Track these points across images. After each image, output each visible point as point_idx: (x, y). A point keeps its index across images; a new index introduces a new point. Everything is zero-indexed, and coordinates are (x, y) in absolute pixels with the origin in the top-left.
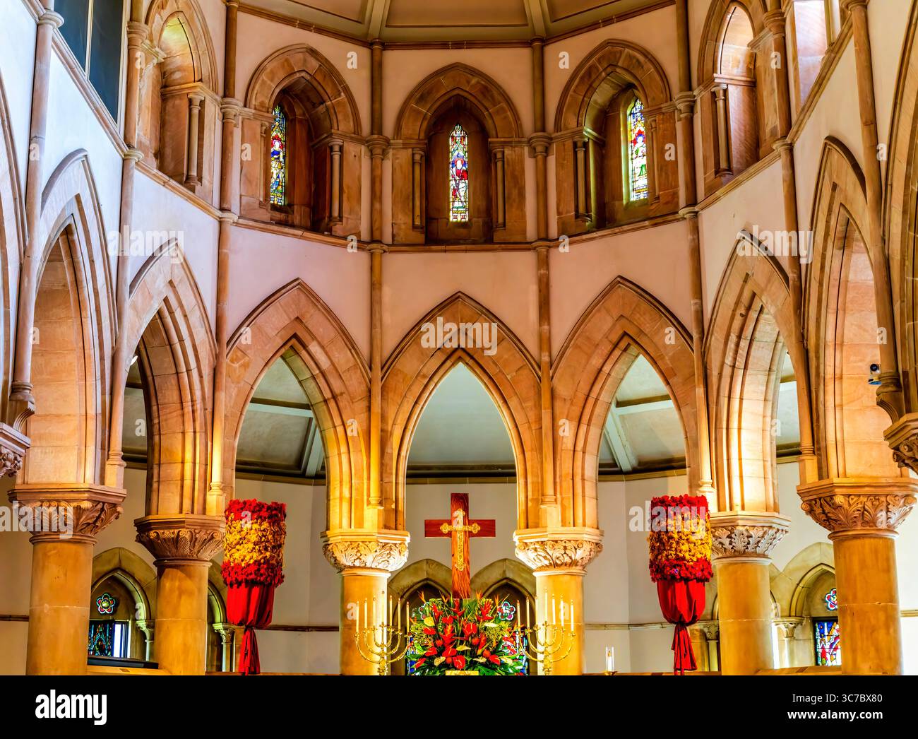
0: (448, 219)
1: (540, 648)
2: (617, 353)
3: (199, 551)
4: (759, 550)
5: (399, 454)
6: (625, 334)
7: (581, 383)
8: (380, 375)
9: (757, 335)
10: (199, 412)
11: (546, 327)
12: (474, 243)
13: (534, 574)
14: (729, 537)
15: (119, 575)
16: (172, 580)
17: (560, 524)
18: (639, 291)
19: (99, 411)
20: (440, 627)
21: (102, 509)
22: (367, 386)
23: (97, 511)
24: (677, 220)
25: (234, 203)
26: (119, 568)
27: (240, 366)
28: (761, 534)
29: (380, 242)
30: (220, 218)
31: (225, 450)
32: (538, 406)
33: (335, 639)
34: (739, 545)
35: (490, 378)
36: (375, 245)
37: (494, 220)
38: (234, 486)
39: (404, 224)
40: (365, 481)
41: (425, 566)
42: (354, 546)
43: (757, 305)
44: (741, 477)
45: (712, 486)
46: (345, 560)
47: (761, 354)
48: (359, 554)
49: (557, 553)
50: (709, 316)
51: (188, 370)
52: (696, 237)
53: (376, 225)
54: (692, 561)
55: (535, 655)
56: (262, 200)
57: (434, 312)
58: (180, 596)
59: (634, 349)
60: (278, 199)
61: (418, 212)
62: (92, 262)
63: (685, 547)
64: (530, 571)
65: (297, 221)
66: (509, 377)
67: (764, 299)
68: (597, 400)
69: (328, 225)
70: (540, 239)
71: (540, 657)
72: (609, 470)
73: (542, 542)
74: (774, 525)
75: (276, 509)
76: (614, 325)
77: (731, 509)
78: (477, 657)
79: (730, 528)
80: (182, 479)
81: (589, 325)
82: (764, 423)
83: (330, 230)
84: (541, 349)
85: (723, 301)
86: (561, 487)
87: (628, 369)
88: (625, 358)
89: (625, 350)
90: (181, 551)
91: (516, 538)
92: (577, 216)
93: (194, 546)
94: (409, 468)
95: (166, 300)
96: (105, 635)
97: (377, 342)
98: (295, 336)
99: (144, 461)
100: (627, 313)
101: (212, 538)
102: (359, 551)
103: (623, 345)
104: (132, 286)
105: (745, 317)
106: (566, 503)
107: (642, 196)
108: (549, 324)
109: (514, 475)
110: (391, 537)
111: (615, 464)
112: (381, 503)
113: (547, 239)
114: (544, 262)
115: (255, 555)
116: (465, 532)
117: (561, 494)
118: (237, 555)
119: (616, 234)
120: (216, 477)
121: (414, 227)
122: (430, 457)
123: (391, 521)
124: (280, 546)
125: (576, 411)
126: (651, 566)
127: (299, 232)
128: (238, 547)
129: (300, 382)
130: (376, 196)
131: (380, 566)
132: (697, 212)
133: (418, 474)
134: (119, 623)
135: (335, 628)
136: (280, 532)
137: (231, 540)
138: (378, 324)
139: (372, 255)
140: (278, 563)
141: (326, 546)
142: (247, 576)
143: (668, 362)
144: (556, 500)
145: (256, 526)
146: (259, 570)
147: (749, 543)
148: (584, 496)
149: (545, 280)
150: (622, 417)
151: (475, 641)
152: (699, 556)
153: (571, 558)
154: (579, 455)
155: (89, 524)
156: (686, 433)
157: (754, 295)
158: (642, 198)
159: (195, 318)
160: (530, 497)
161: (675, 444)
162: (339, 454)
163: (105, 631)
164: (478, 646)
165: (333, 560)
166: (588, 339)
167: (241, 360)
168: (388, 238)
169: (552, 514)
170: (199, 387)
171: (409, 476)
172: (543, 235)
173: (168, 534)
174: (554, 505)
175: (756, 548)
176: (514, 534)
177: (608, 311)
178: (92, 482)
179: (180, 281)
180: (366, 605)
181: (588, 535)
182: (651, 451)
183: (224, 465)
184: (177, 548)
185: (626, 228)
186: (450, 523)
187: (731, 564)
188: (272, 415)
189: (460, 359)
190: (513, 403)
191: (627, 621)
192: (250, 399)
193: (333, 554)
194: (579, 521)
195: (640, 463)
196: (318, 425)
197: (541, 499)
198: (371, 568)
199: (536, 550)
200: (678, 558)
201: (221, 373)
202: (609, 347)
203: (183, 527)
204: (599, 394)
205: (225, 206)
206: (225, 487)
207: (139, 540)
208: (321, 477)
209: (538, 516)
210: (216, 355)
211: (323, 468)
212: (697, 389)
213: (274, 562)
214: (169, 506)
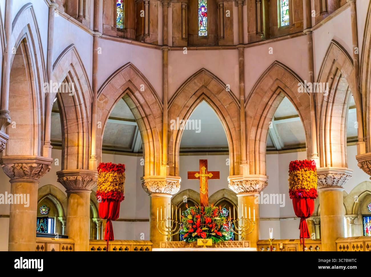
0: (198, 35)
1: (240, 229)
2: (275, 96)
3: (86, 186)
4: (339, 185)
5: (176, 142)
6: (279, 87)
7: (259, 109)
8: (167, 106)
9: (339, 87)
10: (85, 123)
11: (243, 84)
12: (210, 46)
13: (237, 196)
14: (325, 179)
15: (50, 197)
16: (74, 199)
17: (249, 173)
18: (285, 67)
19: (40, 123)
20: (195, 219)
21: (42, 167)
22: (161, 111)
23: (39, 168)
24: (303, 35)
25: (100, 28)
26: (50, 194)
27: (103, 103)
28: (339, 177)
29: (167, 45)
30: (94, 35)
31: (97, 140)
32: (239, 120)
33: (148, 225)
34: (330, 182)
35: (217, 107)
36: (164, 47)
37: (219, 35)
38: (101, 157)
39: (178, 37)
40: (161, 154)
41: (188, 192)
42: (156, 183)
43: (338, 74)
44: (331, 152)
45: (318, 156)
46: (152, 190)
47: (340, 96)
48: (158, 187)
49: (247, 186)
50: (317, 79)
51: (80, 104)
52: (311, 42)
53: (165, 38)
54: (308, 189)
55: (237, 232)
56: (113, 26)
57: (192, 77)
58: (77, 206)
59: (282, 94)
60: (120, 26)
61: (184, 32)
62: (35, 55)
63: (305, 183)
64: (235, 194)
65: (129, 36)
66: (226, 107)
67: (342, 71)
68: (265, 117)
69: (143, 37)
70: (240, 44)
71: (240, 233)
72: (271, 149)
73: (241, 181)
74: (345, 173)
75: (121, 167)
76: (273, 83)
77: (326, 166)
78: (211, 233)
79: (325, 175)
80: (78, 154)
81: (262, 83)
82: (341, 127)
83: (144, 40)
84: (240, 94)
85: (323, 72)
86: (249, 156)
87: (280, 103)
88: (279, 98)
89: (279, 94)
90: (78, 186)
91: (229, 180)
92: (257, 33)
93: (84, 184)
94: (181, 148)
95: (69, 72)
96: (44, 223)
97: (166, 91)
98: (128, 88)
99: (61, 145)
100: (279, 77)
101: (92, 180)
102: (158, 186)
103: (277, 92)
104: (54, 66)
105: (333, 79)
106: (251, 164)
107: (287, 24)
108: (244, 83)
109: (228, 151)
110: (172, 179)
111: (274, 146)
112: (168, 164)
113: (243, 44)
114: (242, 55)
115: (111, 188)
116: (206, 177)
117: (249, 160)
118: (103, 188)
119: (275, 41)
120: (93, 153)
121: (182, 38)
122: (190, 143)
123: (173, 172)
124: (122, 183)
125: (256, 122)
126: (290, 192)
127: (130, 41)
128: (103, 184)
129: (131, 109)
130: (165, 24)
131: (167, 192)
132: (312, 31)
133: (185, 151)
134: (50, 218)
135: (147, 220)
136: (123, 177)
137: (100, 181)
138: (166, 83)
139: (163, 52)
140: (122, 191)
141: (143, 183)
142: (108, 197)
143: (298, 100)
144: (247, 163)
145: (111, 175)
146: (113, 194)
147: (334, 182)
148: (259, 161)
149: (242, 63)
150: (277, 125)
151: (211, 226)
152: (312, 187)
153: (253, 188)
154: (258, 142)
155: (36, 174)
156: (306, 132)
157: (337, 69)
158: (287, 25)
159: (83, 80)
160: (235, 161)
161: (301, 137)
162: (149, 142)
163: (44, 222)
164: (212, 228)
165: (146, 190)
166: (262, 89)
167: (104, 99)
168: (170, 44)
169: (245, 169)
170: (85, 112)
171: (180, 152)
172: (241, 42)
173: (72, 178)
174: (247, 165)
175: (337, 183)
176: (228, 178)
177: (271, 77)
178: (37, 155)
179: (76, 64)
180: (161, 210)
181: (261, 178)
182: (290, 140)
183: (97, 147)
184: (76, 184)
185: (279, 38)
186: (199, 173)
187: (326, 191)
188: (118, 125)
189: (203, 99)
190: (228, 118)
191: (279, 217)
192: (108, 117)
193: (146, 187)
194: (258, 172)
195: (285, 146)
196: (139, 129)
197: (240, 162)
198: (163, 193)
199: (238, 185)
200: (302, 188)
201: (95, 106)
202: (271, 93)
203: (79, 175)
204: (267, 115)
205: (96, 29)
206: (97, 157)
207: (59, 181)
208: (141, 153)
209: (239, 170)
210: (93, 97)
211: (142, 148)
212: (311, 112)
213: (120, 190)
214: (72, 166)
